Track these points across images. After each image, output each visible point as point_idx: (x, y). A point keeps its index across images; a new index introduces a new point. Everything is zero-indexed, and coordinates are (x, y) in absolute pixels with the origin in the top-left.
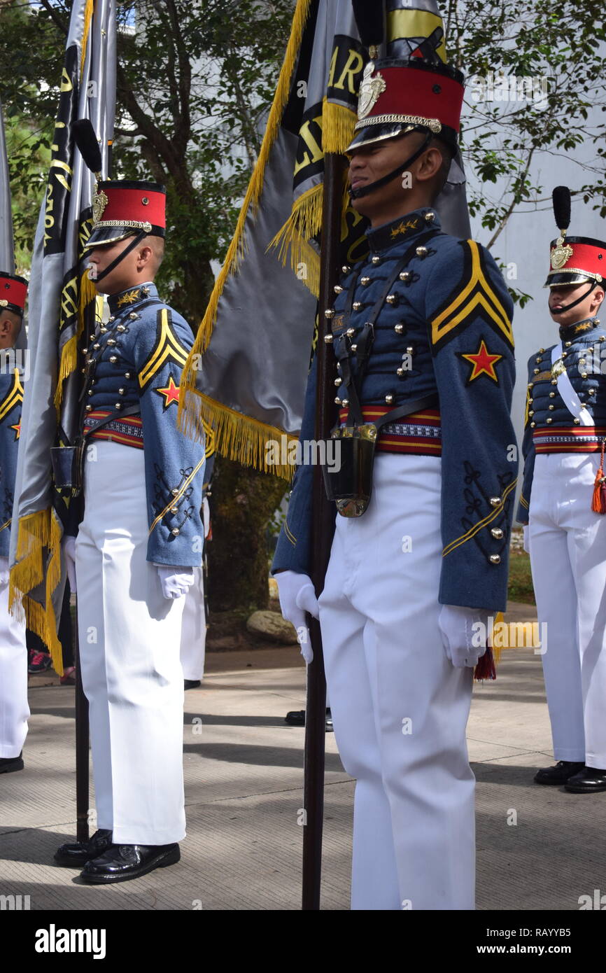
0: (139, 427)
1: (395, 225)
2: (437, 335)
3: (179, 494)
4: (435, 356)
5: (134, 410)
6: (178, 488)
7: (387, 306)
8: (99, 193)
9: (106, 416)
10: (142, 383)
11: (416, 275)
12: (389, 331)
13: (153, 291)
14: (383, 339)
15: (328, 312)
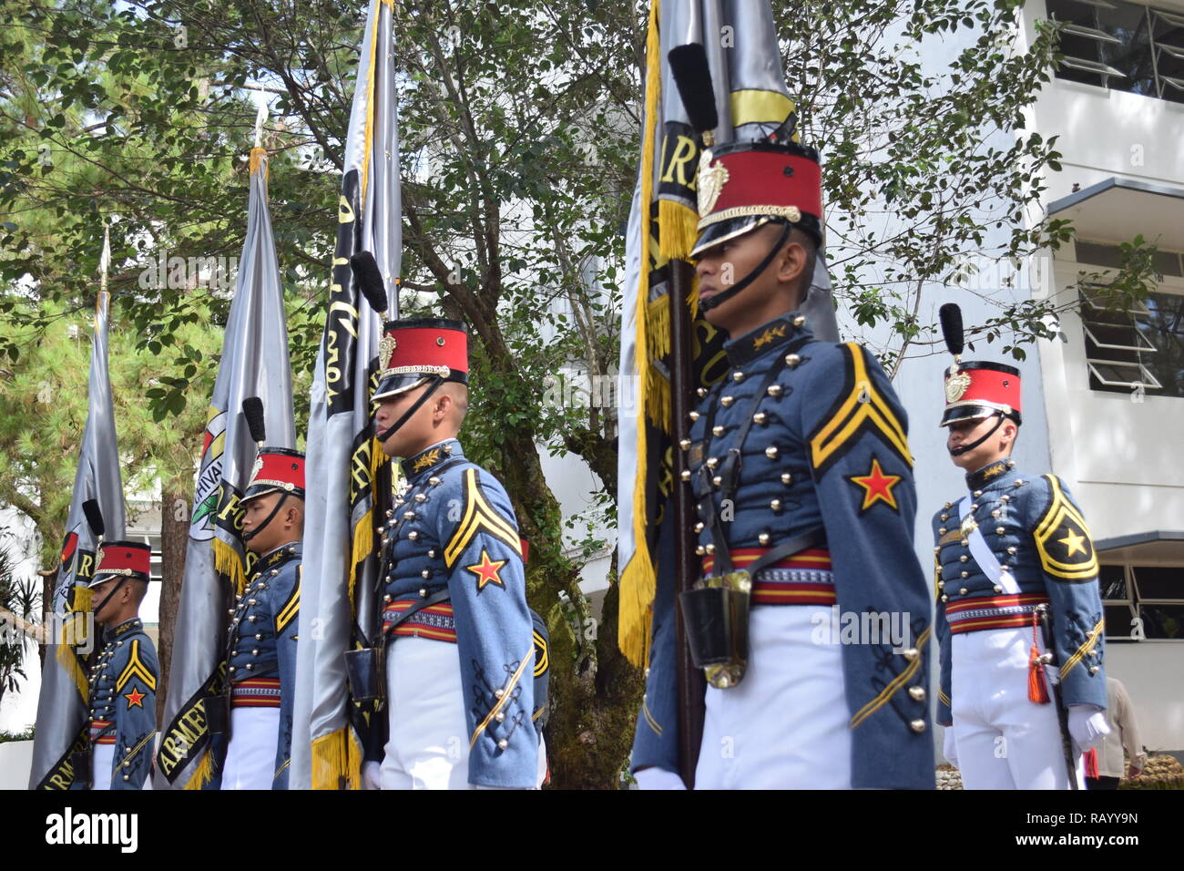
0: (450, 615)
1: (759, 333)
2: (819, 456)
3: (504, 696)
4: (818, 481)
5: (442, 596)
6: (503, 688)
7: (755, 427)
8: (385, 335)
9: (409, 606)
10: (449, 561)
11: (788, 388)
12: (759, 457)
13: (456, 449)
14: (753, 467)
15: (684, 443)
